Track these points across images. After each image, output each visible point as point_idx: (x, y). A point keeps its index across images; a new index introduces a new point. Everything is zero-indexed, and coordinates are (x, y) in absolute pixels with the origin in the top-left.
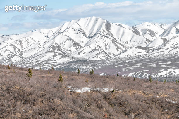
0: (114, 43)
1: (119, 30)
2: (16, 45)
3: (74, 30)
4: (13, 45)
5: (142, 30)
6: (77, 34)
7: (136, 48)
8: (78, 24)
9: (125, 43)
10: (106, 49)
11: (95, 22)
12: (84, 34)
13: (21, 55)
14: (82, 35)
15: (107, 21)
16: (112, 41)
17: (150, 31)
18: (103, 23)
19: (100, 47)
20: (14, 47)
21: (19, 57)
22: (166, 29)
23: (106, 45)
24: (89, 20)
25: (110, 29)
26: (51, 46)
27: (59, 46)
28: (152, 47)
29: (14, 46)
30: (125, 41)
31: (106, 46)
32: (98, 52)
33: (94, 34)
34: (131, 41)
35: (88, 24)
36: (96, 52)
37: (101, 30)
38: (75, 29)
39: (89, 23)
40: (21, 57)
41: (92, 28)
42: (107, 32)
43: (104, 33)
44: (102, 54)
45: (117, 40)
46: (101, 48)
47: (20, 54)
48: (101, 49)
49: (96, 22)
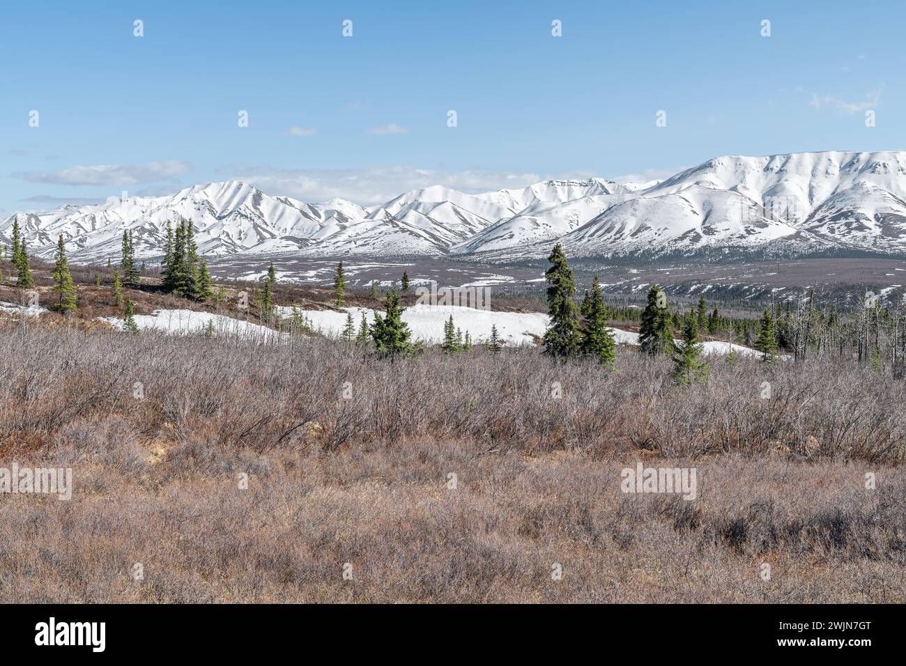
0: (256, 230)
1: (276, 207)
2: (82, 224)
3: (195, 203)
4: (76, 223)
5: (326, 212)
6: (199, 209)
7: (282, 238)
8: (204, 193)
9: (281, 230)
10: (240, 239)
11: (235, 190)
12: (212, 211)
13: (82, 242)
14: (207, 212)
15: (257, 191)
16: (252, 225)
17: (340, 214)
18: (249, 192)
19: (228, 235)
20: (78, 227)
21: (76, 245)
22: (370, 212)
23: (240, 232)
24: (225, 187)
25: (259, 205)
26: (137, 227)
27: (157, 229)
28: (315, 240)
29: (79, 224)
30: (282, 229)
31: (240, 235)
32: (218, 243)
33: (228, 212)
34: (292, 229)
35: (223, 194)
36: (215, 243)
37: (242, 207)
38: (197, 202)
39: (225, 191)
40: (79, 245)
41: (229, 203)
42: (253, 210)
43: (247, 211)
44: (224, 247)
45: (267, 225)
46: (231, 236)
47: (80, 240)
48: (230, 239)
49: (237, 192)
